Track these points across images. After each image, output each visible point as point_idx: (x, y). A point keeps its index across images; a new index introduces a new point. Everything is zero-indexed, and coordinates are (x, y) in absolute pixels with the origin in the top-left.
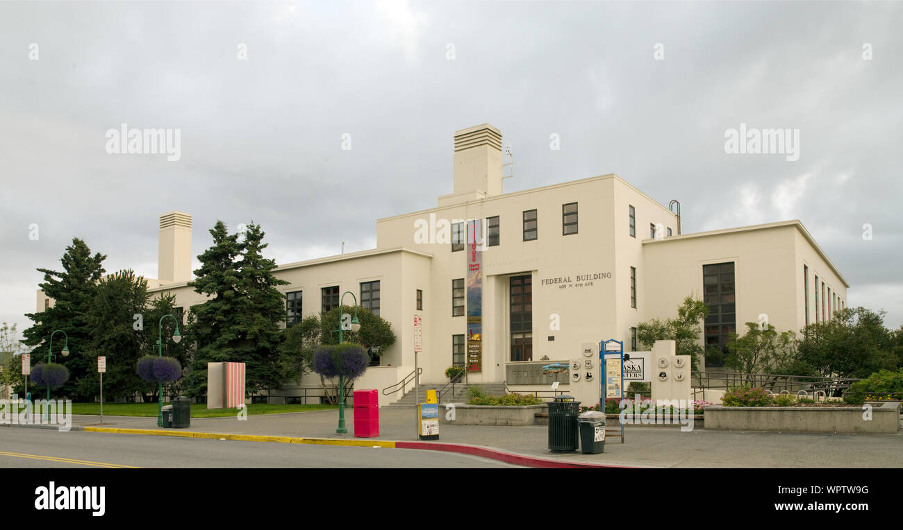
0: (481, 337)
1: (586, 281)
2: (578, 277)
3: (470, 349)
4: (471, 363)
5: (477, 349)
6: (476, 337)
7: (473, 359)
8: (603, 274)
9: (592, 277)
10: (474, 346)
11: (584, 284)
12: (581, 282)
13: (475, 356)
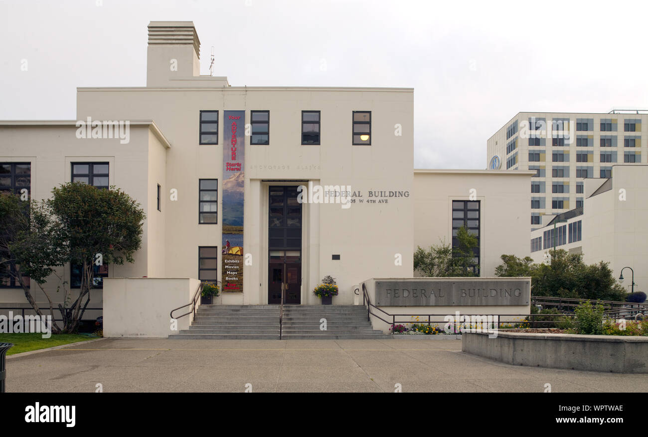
0: (242, 250)
1: (379, 198)
2: (370, 193)
3: (227, 264)
4: (228, 281)
5: (237, 264)
6: (235, 250)
7: (230, 276)
8: (399, 192)
9: (387, 194)
10: (233, 261)
11: (377, 201)
12: (373, 198)
13: (234, 273)
